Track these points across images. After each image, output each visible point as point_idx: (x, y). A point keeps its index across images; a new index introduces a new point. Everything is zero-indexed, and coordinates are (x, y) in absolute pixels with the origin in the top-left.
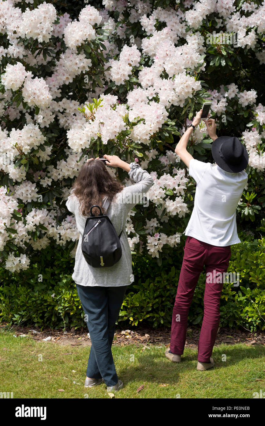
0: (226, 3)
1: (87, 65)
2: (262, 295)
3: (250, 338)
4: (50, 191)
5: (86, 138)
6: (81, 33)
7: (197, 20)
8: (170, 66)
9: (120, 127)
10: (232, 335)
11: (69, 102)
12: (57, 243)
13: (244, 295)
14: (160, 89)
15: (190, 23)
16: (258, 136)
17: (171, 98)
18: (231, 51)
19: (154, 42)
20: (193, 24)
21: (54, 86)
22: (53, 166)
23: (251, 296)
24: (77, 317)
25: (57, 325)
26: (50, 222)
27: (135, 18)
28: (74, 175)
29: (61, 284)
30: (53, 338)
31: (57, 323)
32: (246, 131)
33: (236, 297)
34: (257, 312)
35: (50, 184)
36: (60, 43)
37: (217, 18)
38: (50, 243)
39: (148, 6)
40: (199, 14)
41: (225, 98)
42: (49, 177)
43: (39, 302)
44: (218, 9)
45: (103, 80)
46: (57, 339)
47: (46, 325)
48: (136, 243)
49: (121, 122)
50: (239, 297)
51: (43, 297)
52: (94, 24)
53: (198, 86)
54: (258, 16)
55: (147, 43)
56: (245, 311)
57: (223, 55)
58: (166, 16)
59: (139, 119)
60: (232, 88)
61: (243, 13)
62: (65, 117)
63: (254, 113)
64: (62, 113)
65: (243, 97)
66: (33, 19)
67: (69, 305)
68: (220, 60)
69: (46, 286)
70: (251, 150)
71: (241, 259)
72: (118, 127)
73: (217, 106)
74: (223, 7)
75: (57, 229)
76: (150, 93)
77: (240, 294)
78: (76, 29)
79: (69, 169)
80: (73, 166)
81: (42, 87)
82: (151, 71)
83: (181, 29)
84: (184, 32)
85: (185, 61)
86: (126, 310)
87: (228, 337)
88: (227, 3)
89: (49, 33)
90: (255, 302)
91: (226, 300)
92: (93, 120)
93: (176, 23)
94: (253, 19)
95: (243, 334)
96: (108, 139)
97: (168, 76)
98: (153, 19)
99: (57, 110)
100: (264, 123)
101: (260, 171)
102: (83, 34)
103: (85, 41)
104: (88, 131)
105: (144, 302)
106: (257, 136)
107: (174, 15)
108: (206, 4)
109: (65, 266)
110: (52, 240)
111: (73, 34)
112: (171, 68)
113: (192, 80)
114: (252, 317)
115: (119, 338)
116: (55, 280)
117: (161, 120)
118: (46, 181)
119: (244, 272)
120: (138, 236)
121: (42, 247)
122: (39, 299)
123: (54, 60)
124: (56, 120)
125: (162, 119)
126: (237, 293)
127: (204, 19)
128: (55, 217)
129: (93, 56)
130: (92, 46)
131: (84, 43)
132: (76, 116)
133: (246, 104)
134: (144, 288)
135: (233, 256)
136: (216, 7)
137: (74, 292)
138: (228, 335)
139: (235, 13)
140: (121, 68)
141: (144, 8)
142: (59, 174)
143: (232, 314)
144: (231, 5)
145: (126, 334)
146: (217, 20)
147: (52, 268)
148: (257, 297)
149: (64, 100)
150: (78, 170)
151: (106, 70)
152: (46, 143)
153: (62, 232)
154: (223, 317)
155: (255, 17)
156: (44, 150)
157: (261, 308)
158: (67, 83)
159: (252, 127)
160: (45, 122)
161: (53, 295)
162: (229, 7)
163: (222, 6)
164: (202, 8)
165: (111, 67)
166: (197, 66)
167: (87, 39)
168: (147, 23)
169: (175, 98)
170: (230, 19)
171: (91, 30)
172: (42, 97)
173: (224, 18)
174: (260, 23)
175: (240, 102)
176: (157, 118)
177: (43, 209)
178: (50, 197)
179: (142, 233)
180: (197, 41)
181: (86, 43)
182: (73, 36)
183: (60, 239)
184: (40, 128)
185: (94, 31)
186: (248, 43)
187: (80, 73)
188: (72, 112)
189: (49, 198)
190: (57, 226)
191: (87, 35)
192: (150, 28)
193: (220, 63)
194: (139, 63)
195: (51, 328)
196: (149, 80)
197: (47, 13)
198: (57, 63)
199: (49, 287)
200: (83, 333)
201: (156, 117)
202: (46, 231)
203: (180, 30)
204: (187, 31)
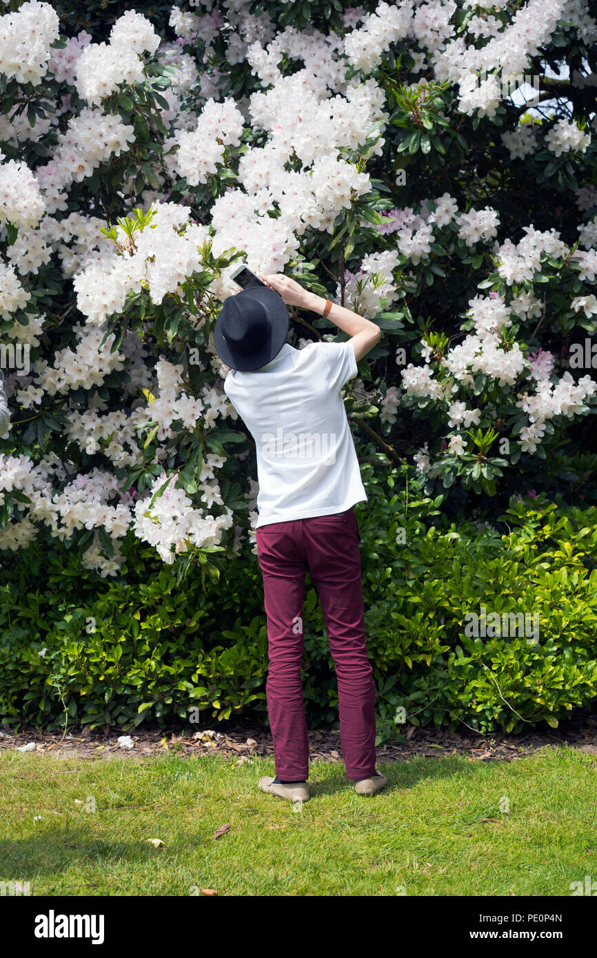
0: (433, 16)
1: (125, 139)
2: (506, 654)
3: (479, 748)
4: (39, 417)
5: (115, 292)
6: (112, 68)
7: (370, 52)
8: (303, 141)
9: (189, 264)
10: (440, 744)
11: (85, 221)
12: (54, 535)
13: (467, 654)
14: (283, 193)
15: (354, 60)
16: (502, 309)
17: (306, 211)
18: (444, 121)
19: (275, 101)
20: (362, 61)
21: (52, 185)
22: (46, 362)
23: (482, 656)
24: (96, 702)
25: (51, 722)
26: (37, 485)
27: (238, 55)
28: (92, 382)
29: (60, 626)
30: (39, 746)
31: (52, 717)
32: (476, 297)
33: (451, 660)
34: (495, 691)
35: (39, 401)
36: (69, 96)
37: (414, 51)
38: (37, 535)
39: (266, 27)
40: (374, 40)
41: (430, 226)
42: (37, 386)
43: (10, 667)
44: (416, 31)
45: (160, 174)
46: (49, 748)
47: (27, 721)
48: (227, 529)
49: (191, 253)
50: (457, 658)
51: (21, 656)
52: (141, 51)
53: (365, 185)
54: (501, 46)
55: (261, 102)
56: (468, 688)
57: (425, 131)
58: (303, 44)
59: (235, 254)
60: (444, 205)
61: (470, 40)
62: (75, 254)
63: (495, 260)
64: (70, 245)
65: (468, 224)
66: (6, 33)
67: (77, 672)
68: (418, 140)
69: (27, 632)
70: (487, 338)
71: (462, 574)
72: (185, 264)
73: (410, 242)
74: (427, 27)
75: (52, 502)
76: (261, 202)
77: (460, 652)
78: (102, 60)
79: (81, 367)
80: (90, 361)
81: (24, 182)
82: (265, 157)
83: (336, 72)
84: (342, 79)
85: (336, 132)
86: (206, 686)
87: (431, 747)
88: (436, 19)
89: (41, 66)
90: (490, 668)
91: (428, 664)
92: (132, 254)
93: (325, 61)
94: (491, 51)
95: (465, 742)
96: (164, 292)
97: (302, 165)
98: (275, 52)
99: (57, 237)
100: (514, 281)
101: (507, 384)
102: (116, 71)
103: (120, 86)
104: (119, 275)
105: (246, 666)
106: (499, 310)
107: (321, 43)
108: (389, 18)
109: (70, 588)
110: (42, 528)
111: (95, 70)
112: (305, 145)
113: (350, 171)
114: (485, 702)
115: (188, 746)
116: (47, 621)
117: (282, 254)
118: (31, 395)
119: (467, 603)
120: (230, 513)
121: (19, 543)
122: (10, 661)
123: (55, 131)
124: (56, 259)
125: (284, 253)
126: (453, 650)
127: (385, 52)
128: (49, 475)
129: (140, 121)
130: (137, 98)
131: (118, 90)
132: (99, 251)
133: (475, 239)
134: (247, 637)
135: (445, 571)
136: (412, 27)
137: (90, 644)
138: (431, 742)
139: (452, 41)
140: (199, 147)
141: (258, 32)
142: (59, 380)
143: (440, 695)
144: (445, 22)
145: (204, 739)
146: (414, 56)
147: (42, 592)
148: (496, 657)
149: (73, 216)
150: (101, 370)
151: (167, 154)
152: (30, 308)
153: (64, 509)
154: (422, 702)
155: (494, 48)
156: (25, 322)
157: (504, 680)
158: (80, 179)
159: (489, 289)
160: (30, 262)
161: (43, 653)
162: (440, 28)
163: (424, 24)
164: (380, 27)
165: (178, 146)
166: (363, 143)
167: (125, 81)
168: (263, 60)
169: (315, 213)
170: (442, 52)
171: (133, 63)
172: (22, 204)
173: (429, 51)
174: (507, 60)
175: (461, 234)
176: (274, 250)
177: (21, 456)
178: (39, 432)
179: (239, 507)
180: (369, 99)
181: (124, 90)
182: (95, 73)
183: (60, 526)
184: (16, 272)
185: (140, 66)
186: (479, 106)
187: (108, 155)
188: (91, 242)
189: (37, 434)
190: (53, 496)
191: (125, 73)
192: (267, 72)
193: (420, 148)
194: (239, 138)
195: (37, 728)
196: (261, 176)
197: (38, 23)
198: (61, 137)
199: (34, 635)
200: (108, 737)
201: (270, 249)
202: (28, 506)
203: (334, 75)
204: (348, 77)
